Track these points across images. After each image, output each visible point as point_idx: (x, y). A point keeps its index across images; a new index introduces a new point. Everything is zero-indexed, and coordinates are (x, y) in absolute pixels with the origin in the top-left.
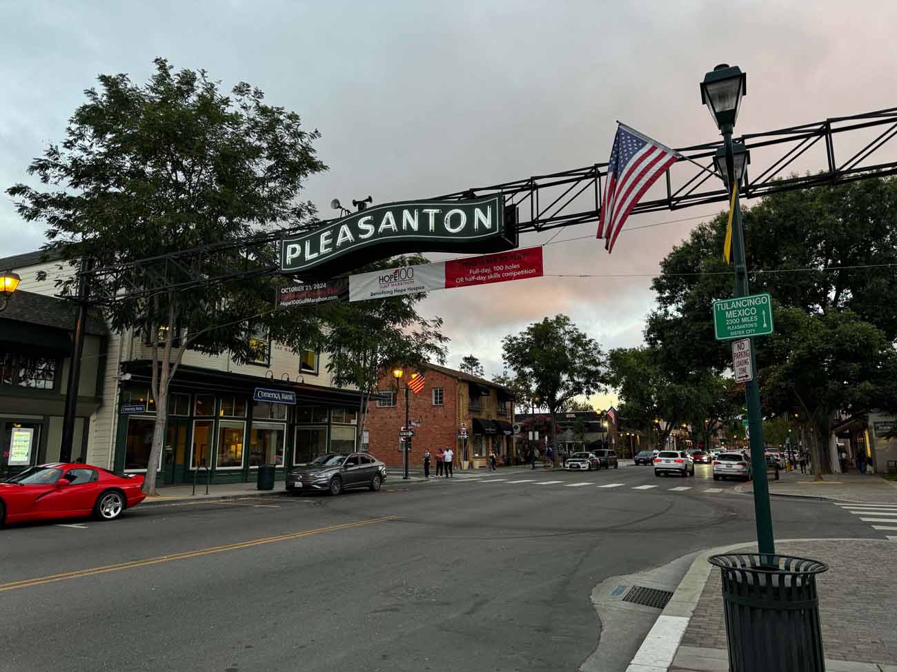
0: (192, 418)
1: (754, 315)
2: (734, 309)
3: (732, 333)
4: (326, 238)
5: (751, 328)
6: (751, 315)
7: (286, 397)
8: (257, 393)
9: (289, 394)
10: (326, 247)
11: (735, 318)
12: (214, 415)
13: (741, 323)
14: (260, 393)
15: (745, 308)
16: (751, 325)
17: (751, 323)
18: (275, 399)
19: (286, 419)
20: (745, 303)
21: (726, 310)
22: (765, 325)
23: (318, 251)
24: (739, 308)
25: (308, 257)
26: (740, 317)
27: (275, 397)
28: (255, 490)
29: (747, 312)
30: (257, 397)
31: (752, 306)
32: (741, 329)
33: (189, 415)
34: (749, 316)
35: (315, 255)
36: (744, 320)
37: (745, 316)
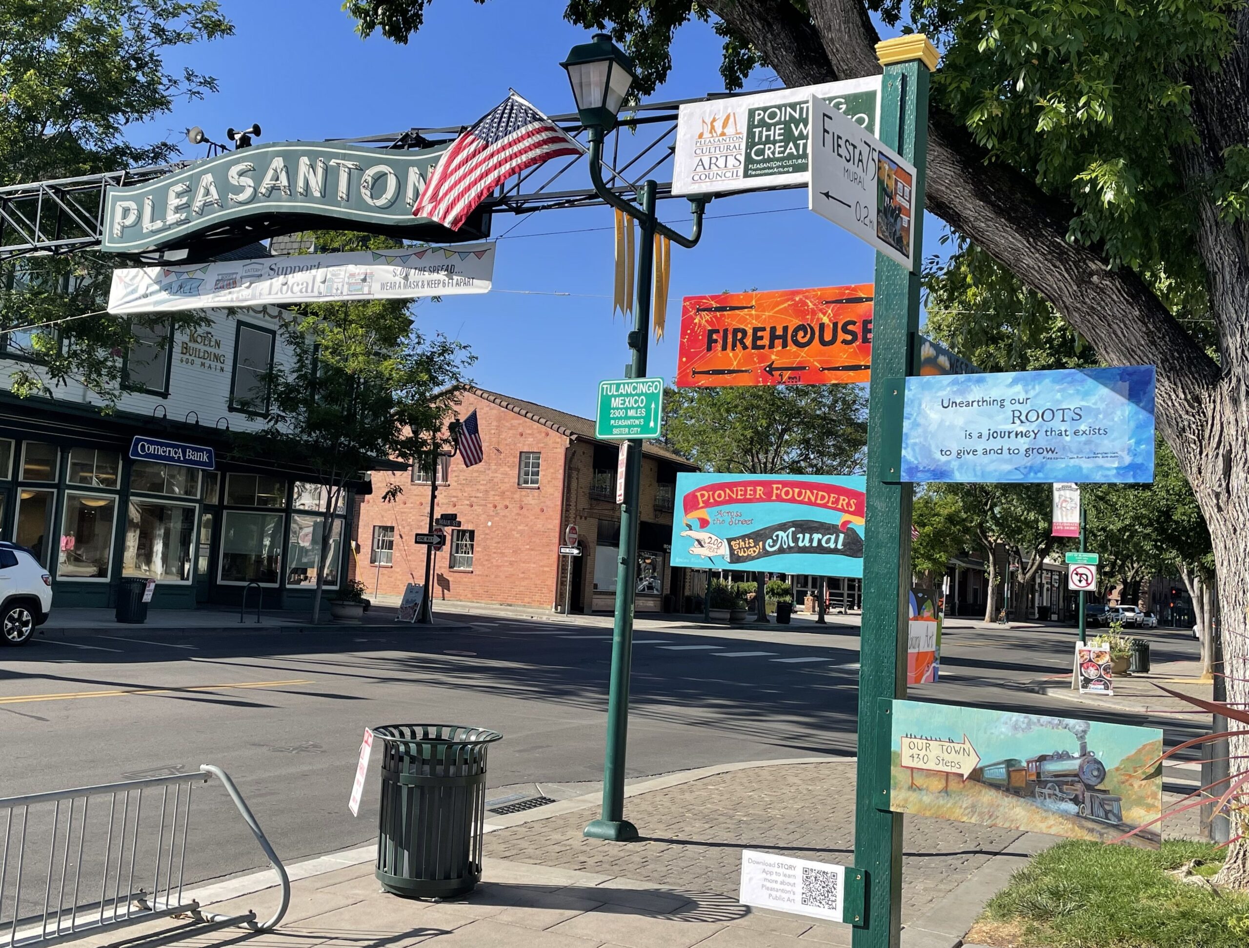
0: (15, 483)
1: (641, 408)
2: (621, 395)
3: (615, 431)
4: (179, 195)
5: (636, 426)
6: (639, 407)
7: (196, 456)
8: (136, 445)
9: (202, 451)
10: (178, 209)
11: (621, 409)
12: (57, 481)
13: (627, 418)
14: (143, 446)
15: (633, 396)
16: (637, 422)
17: (637, 418)
18: (172, 459)
19: (198, 497)
20: (635, 388)
21: (613, 396)
22: (652, 424)
23: (163, 218)
24: (627, 395)
25: (147, 225)
26: (626, 409)
27: (172, 454)
28: (112, 621)
29: (636, 402)
30: (136, 453)
31: (642, 394)
32: (625, 426)
33: (10, 478)
34: (637, 409)
35: (159, 224)
36: (631, 413)
37: (633, 408)
